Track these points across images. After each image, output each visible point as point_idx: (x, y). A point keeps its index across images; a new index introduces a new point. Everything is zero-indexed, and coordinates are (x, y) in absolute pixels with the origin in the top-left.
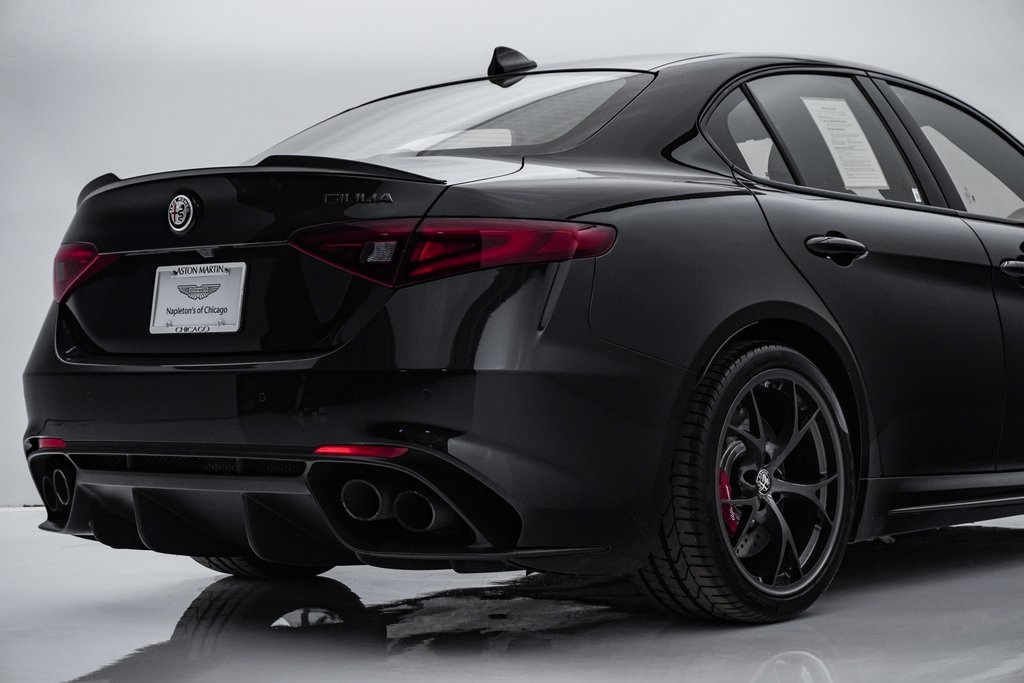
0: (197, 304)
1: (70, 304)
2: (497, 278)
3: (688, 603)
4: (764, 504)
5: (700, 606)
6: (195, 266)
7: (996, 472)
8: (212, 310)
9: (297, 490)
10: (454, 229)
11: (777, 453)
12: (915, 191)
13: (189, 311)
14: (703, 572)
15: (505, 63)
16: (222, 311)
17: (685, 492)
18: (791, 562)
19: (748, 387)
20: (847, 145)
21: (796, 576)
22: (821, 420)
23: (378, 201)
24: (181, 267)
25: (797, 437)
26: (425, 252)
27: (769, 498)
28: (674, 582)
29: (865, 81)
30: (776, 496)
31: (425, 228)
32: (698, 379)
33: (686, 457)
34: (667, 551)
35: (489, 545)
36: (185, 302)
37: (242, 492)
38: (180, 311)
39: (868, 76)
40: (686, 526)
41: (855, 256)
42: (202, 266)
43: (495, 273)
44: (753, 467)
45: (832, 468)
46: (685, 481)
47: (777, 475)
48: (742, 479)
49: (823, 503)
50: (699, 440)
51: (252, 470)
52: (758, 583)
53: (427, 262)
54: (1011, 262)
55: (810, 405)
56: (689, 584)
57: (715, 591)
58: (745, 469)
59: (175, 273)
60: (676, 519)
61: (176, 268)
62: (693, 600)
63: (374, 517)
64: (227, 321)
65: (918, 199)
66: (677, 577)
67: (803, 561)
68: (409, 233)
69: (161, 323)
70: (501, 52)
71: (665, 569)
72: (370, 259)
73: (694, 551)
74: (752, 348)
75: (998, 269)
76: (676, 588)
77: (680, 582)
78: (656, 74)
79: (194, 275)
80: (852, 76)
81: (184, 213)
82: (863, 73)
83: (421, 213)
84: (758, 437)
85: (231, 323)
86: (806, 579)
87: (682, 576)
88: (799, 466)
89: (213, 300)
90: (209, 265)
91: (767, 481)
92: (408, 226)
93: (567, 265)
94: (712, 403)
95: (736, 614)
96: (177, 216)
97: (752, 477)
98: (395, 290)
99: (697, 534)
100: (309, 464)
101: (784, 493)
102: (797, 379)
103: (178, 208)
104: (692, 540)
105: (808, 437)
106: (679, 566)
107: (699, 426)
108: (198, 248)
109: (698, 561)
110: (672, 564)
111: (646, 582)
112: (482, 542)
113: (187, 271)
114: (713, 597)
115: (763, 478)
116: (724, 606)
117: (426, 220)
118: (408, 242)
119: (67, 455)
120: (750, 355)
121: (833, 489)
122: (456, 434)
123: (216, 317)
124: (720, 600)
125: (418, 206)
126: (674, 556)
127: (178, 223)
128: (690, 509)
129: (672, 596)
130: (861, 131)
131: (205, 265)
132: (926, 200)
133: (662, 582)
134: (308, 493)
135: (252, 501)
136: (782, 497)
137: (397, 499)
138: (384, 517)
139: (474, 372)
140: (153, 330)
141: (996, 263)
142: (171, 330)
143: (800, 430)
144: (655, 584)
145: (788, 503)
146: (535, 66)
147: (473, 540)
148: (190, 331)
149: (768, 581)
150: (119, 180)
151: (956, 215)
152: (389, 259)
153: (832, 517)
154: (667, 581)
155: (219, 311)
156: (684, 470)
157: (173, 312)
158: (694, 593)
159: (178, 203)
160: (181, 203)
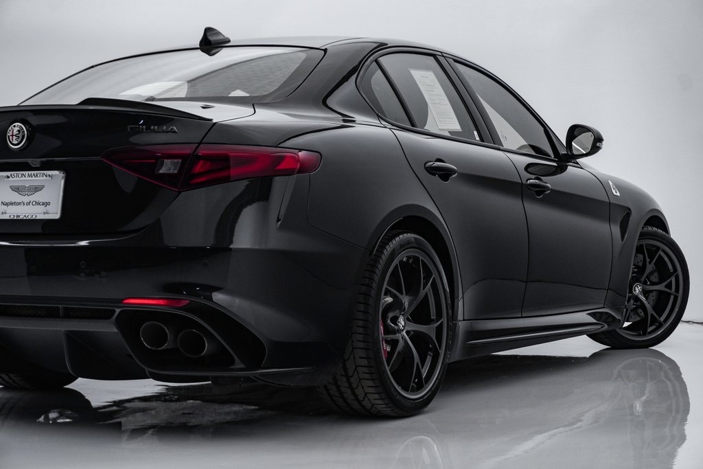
0: (26, 199)
2: (247, 186)
3: (356, 405)
4: (403, 338)
5: (363, 407)
6: (24, 172)
7: (522, 317)
8: (38, 204)
9: (107, 328)
10: (220, 152)
11: (410, 305)
12: (475, 133)
13: (19, 204)
14: (370, 383)
15: (212, 38)
16: (46, 204)
17: (361, 330)
18: (419, 374)
19: (396, 262)
20: (437, 101)
21: (420, 386)
22: (434, 285)
23: (167, 132)
24: (12, 173)
25: (422, 293)
26: (199, 168)
27: (404, 333)
28: (349, 391)
29: (441, 59)
30: (408, 333)
31: (200, 152)
32: (370, 256)
33: (362, 307)
34: (345, 369)
35: (243, 366)
36: (16, 197)
37: (63, 329)
38: (12, 204)
39: (443, 56)
40: (362, 353)
41: (451, 175)
42: (30, 172)
43: (246, 182)
44: (397, 313)
45: (439, 315)
46: (361, 323)
47: (408, 319)
48: (389, 321)
49: (434, 338)
50: (370, 295)
51: (69, 314)
52: (399, 389)
53: (200, 174)
54: (531, 181)
55: (428, 274)
56: (359, 392)
57: (376, 396)
58: (391, 315)
59: (8, 177)
60: (354, 348)
61: (9, 173)
62: (359, 402)
63: (164, 347)
64: (50, 211)
65: (478, 139)
66: (350, 387)
67: (424, 373)
68: (190, 154)
70: (208, 30)
71: (343, 382)
72: (161, 172)
73: (365, 370)
74: (398, 235)
75: (527, 185)
76: (348, 394)
77: (353, 390)
78: (325, 50)
79: (24, 178)
80: (434, 56)
81: (20, 135)
82: (440, 54)
83: (199, 141)
84: (402, 294)
85: (54, 213)
86: (427, 387)
87: (354, 386)
88: (420, 315)
89: (38, 197)
90: (35, 172)
91: (403, 323)
92: (188, 150)
93: (295, 176)
94: (377, 271)
95: (387, 411)
96: (15, 138)
97: (395, 320)
98: (179, 193)
99: (368, 358)
100: (118, 311)
101: (413, 331)
102: (422, 256)
103: (15, 132)
104: (365, 362)
105: (426, 295)
106: (352, 380)
107: (369, 286)
108: (29, 161)
109: (368, 376)
110: (348, 378)
111: (327, 390)
112: (239, 364)
113: (18, 176)
114: (374, 400)
115: (401, 322)
116: (381, 406)
117: (201, 145)
118: (189, 160)
120: (397, 239)
121: (439, 330)
122: (217, 289)
123: (42, 208)
124: (380, 402)
125: (196, 136)
126: (350, 372)
127: (15, 142)
128: (364, 342)
129: (345, 400)
130: (444, 95)
131: (33, 172)
132: (482, 140)
133: (339, 390)
134: (116, 330)
135: (70, 336)
136: (412, 333)
137: (180, 335)
138: (169, 347)
139: (231, 249)
141: (524, 182)
142: (6, 217)
143: (423, 290)
144: (334, 392)
145: (415, 336)
146: (229, 41)
147: (233, 362)
148: (21, 217)
149: (406, 389)
151: (499, 149)
152: (176, 172)
153: (440, 346)
154: (343, 389)
155: (43, 204)
156: (360, 316)
157: (7, 204)
158: (361, 398)
159: (16, 128)
160: (17, 129)
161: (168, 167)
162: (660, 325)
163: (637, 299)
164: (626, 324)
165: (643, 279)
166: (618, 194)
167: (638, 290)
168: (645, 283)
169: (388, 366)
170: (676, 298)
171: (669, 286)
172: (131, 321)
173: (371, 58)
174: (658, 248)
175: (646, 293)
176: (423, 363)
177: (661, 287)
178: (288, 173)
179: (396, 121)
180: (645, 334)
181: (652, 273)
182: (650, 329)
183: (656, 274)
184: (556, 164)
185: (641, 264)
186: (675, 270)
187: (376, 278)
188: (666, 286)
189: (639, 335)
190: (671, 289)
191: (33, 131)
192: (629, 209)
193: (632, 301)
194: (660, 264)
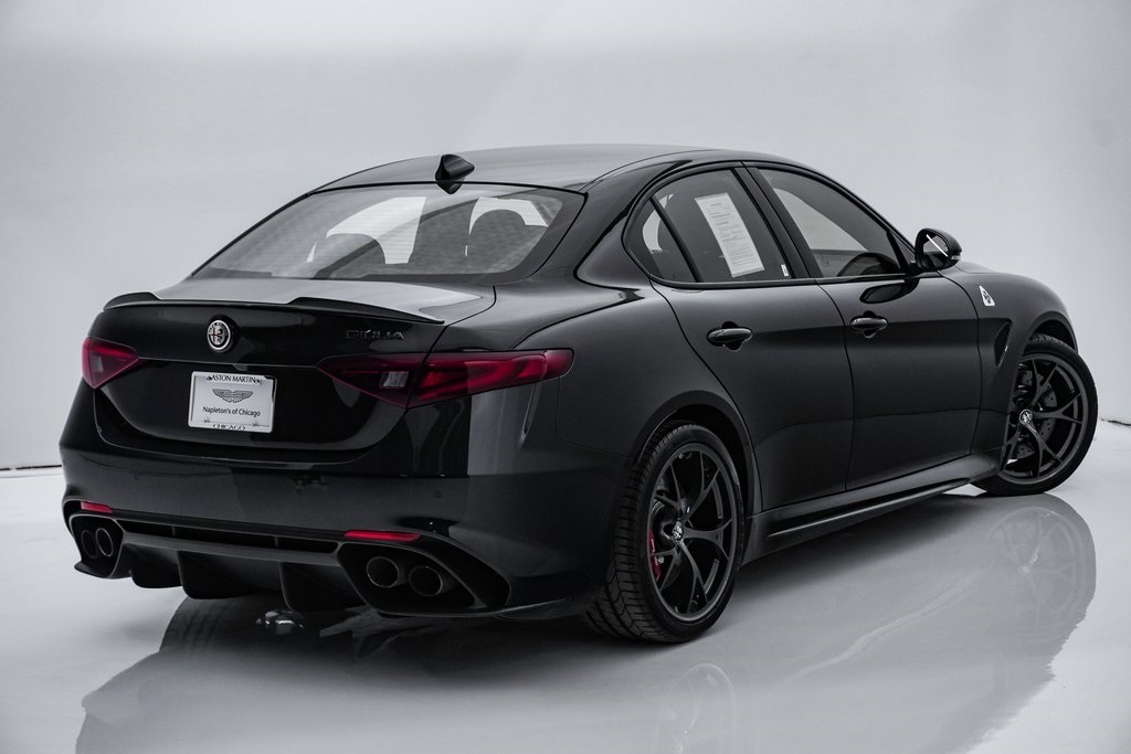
0: (233, 406)
1: (106, 390)
3: (622, 630)
4: (679, 549)
5: (632, 633)
6: (228, 375)
7: (846, 491)
8: (246, 413)
9: (330, 562)
12: (784, 267)
13: (224, 411)
14: (638, 610)
15: (451, 169)
16: (256, 414)
17: (624, 550)
18: (700, 589)
19: (669, 463)
20: (731, 236)
21: (702, 604)
22: (720, 480)
23: (391, 338)
24: (215, 374)
25: (704, 493)
26: (431, 379)
27: (682, 543)
28: (612, 616)
29: (742, 172)
30: (686, 541)
31: (431, 362)
32: (634, 464)
33: (625, 524)
34: (608, 594)
35: (484, 606)
36: (220, 403)
37: (280, 561)
38: (216, 411)
39: (744, 166)
40: (626, 576)
41: (742, 341)
42: (236, 375)
44: (670, 522)
45: (728, 516)
46: (624, 542)
47: (687, 525)
48: (662, 532)
49: (720, 543)
50: (635, 509)
51: (287, 545)
52: (674, 613)
54: (859, 320)
55: (712, 467)
56: (626, 618)
57: (645, 624)
58: (664, 524)
59: (210, 378)
60: (617, 571)
61: (211, 374)
62: (627, 629)
63: (393, 585)
64: (261, 423)
65: (786, 274)
66: (615, 613)
67: (707, 588)
68: (419, 364)
69: (197, 419)
70: (446, 159)
71: (606, 607)
72: (385, 385)
73: (631, 595)
74: (671, 430)
75: (850, 327)
76: (613, 619)
77: (618, 617)
78: (586, 195)
79: (228, 382)
80: (732, 169)
81: (223, 335)
82: (740, 164)
83: (428, 349)
84: (676, 500)
85: (265, 424)
86: (711, 604)
88: (703, 518)
89: (245, 404)
90: (241, 376)
91: (680, 531)
92: (419, 358)
93: (539, 384)
94: (644, 480)
95: (660, 638)
96: (217, 338)
97: (669, 530)
98: (408, 409)
99: (634, 582)
100: (340, 544)
101: (692, 538)
102: (703, 450)
103: (217, 332)
104: (630, 587)
105: (711, 494)
106: (616, 605)
107: (634, 498)
108: (234, 363)
109: (635, 602)
110: (612, 603)
112: (479, 604)
113: (221, 378)
114: (644, 627)
115: (678, 529)
116: (651, 633)
117: (431, 354)
118: (417, 372)
119: (115, 520)
120: (670, 436)
121: (728, 533)
123: (250, 419)
124: (649, 629)
125: (427, 342)
126: (614, 597)
127: (217, 343)
128: (629, 564)
129: (610, 625)
130: (743, 224)
131: (239, 375)
132: (793, 275)
133: (603, 616)
134: (339, 565)
135: (288, 568)
136: (691, 542)
137: (411, 573)
138: (399, 585)
140: (192, 424)
141: (847, 324)
142: (209, 426)
143: (705, 488)
144: (596, 616)
145: (696, 546)
146: (471, 169)
147: (472, 601)
148: (227, 428)
149: (683, 611)
150: (157, 299)
151: (816, 283)
152: (402, 385)
153: (728, 554)
154: (606, 615)
155: (252, 414)
156: (624, 533)
157: (210, 411)
158: (628, 624)
159: (216, 326)
160: (218, 328)
161: (393, 380)
162: (1057, 464)
163: (1024, 430)
164: (1010, 461)
165: (1033, 403)
166: (993, 304)
167: (1026, 418)
168: (1036, 409)
169: (659, 587)
170: (1079, 427)
171: (1069, 412)
172: (356, 556)
173: (644, 197)
174: (1053, 364)
175: (1037, 422)
176: (705, 576)
177: (1058, 414)
178: (533, 380)
179: (674, 278)
180: (1035, 476)
181: (1046, 394)
182: (1042, 469)
183: (1053, 395)
184: (903, 281)
185: (1030, 383)
186: (1077, 390)
187: (642, 488)
188: (1064, 413)
189: (1029, 478)
190: (1071, 416)
191: (238, 332)
192: (1010, 321)
193: (1018, 433)
194: (1058, 384)
